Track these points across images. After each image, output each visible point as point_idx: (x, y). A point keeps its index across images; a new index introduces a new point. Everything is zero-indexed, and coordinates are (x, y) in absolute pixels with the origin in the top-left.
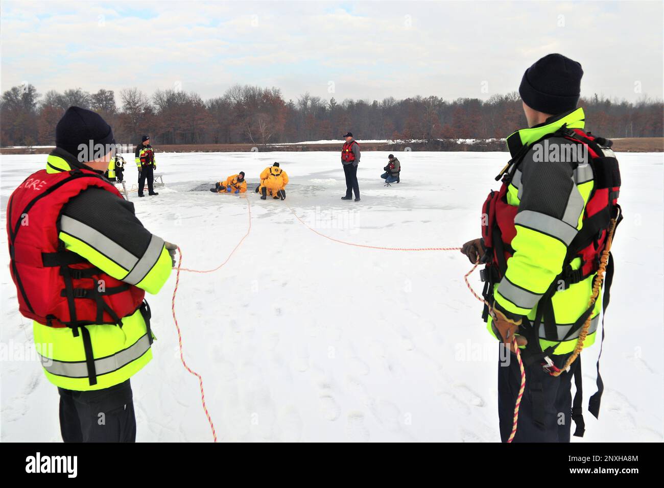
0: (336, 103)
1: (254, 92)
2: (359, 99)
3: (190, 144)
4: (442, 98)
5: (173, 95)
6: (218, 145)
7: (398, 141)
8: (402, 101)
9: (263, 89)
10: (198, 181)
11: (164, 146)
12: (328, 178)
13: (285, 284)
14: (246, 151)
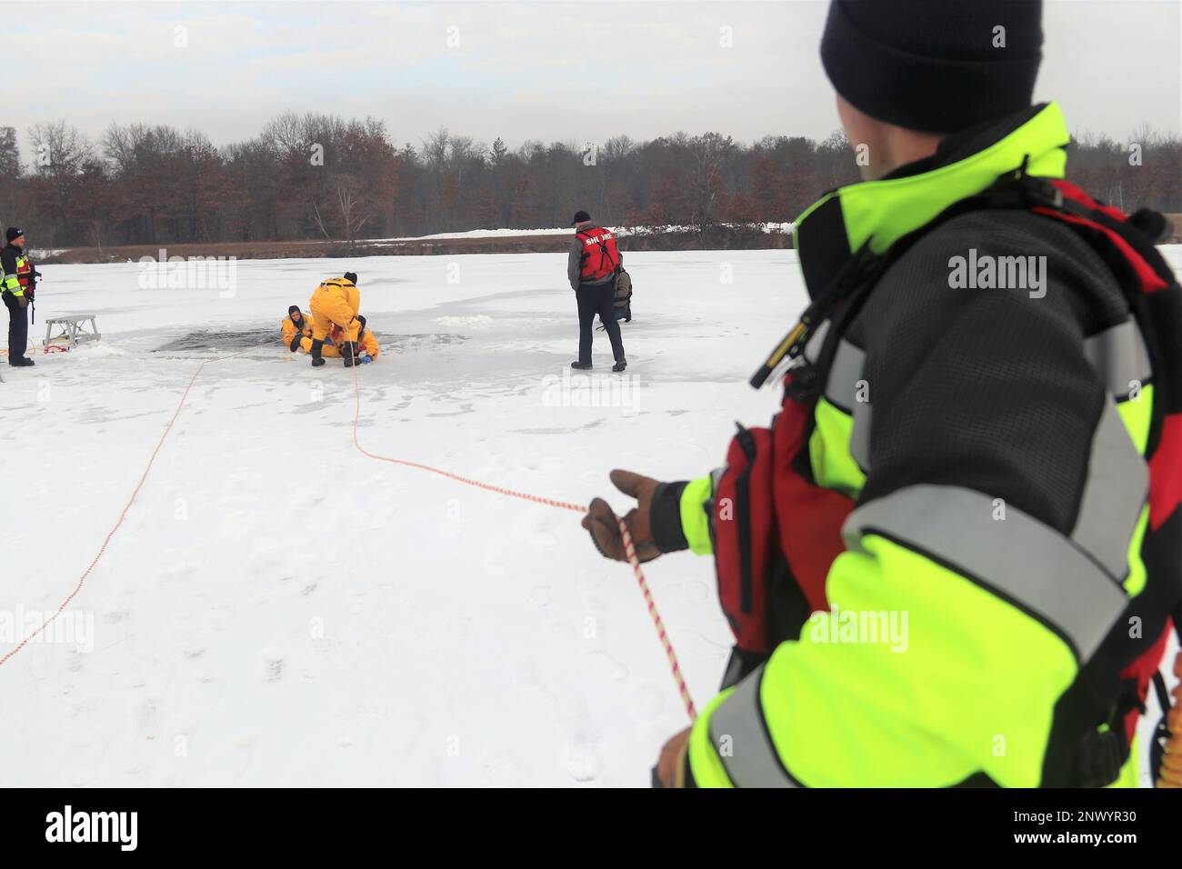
0: (505, 150)
1: (325, 127)
2: (555, 142)
3: (188, 242)
4: (730, 137)
5: (149, 134)
6: (248, 244)
7: (638, 228)
8: (646, 144)
9: (346, 121)
10: (182, 328)
11: (129, 247)
12: (475, 315)
13: (311, 588)
14: (311, 257)
